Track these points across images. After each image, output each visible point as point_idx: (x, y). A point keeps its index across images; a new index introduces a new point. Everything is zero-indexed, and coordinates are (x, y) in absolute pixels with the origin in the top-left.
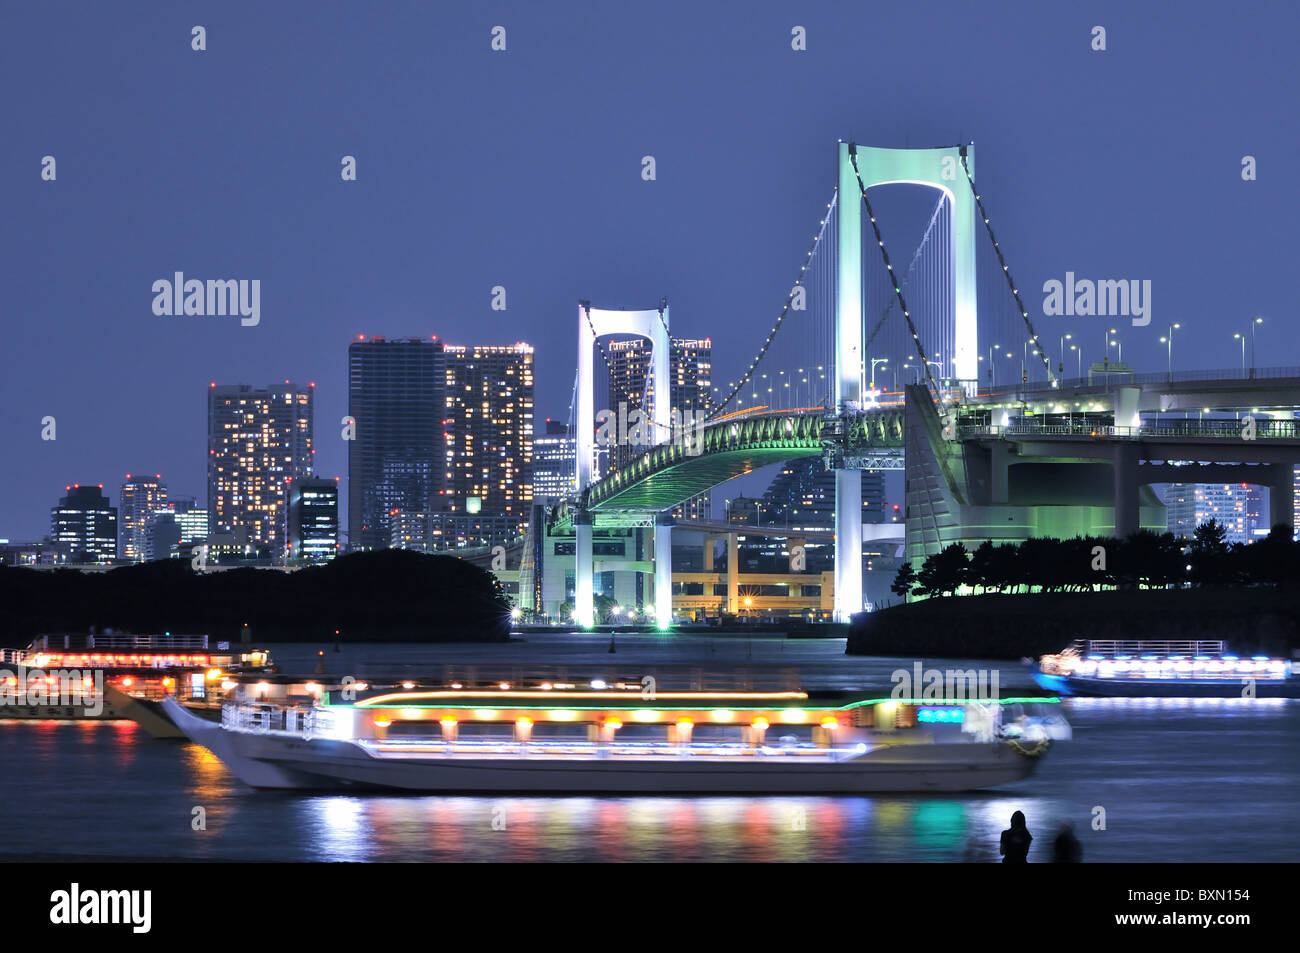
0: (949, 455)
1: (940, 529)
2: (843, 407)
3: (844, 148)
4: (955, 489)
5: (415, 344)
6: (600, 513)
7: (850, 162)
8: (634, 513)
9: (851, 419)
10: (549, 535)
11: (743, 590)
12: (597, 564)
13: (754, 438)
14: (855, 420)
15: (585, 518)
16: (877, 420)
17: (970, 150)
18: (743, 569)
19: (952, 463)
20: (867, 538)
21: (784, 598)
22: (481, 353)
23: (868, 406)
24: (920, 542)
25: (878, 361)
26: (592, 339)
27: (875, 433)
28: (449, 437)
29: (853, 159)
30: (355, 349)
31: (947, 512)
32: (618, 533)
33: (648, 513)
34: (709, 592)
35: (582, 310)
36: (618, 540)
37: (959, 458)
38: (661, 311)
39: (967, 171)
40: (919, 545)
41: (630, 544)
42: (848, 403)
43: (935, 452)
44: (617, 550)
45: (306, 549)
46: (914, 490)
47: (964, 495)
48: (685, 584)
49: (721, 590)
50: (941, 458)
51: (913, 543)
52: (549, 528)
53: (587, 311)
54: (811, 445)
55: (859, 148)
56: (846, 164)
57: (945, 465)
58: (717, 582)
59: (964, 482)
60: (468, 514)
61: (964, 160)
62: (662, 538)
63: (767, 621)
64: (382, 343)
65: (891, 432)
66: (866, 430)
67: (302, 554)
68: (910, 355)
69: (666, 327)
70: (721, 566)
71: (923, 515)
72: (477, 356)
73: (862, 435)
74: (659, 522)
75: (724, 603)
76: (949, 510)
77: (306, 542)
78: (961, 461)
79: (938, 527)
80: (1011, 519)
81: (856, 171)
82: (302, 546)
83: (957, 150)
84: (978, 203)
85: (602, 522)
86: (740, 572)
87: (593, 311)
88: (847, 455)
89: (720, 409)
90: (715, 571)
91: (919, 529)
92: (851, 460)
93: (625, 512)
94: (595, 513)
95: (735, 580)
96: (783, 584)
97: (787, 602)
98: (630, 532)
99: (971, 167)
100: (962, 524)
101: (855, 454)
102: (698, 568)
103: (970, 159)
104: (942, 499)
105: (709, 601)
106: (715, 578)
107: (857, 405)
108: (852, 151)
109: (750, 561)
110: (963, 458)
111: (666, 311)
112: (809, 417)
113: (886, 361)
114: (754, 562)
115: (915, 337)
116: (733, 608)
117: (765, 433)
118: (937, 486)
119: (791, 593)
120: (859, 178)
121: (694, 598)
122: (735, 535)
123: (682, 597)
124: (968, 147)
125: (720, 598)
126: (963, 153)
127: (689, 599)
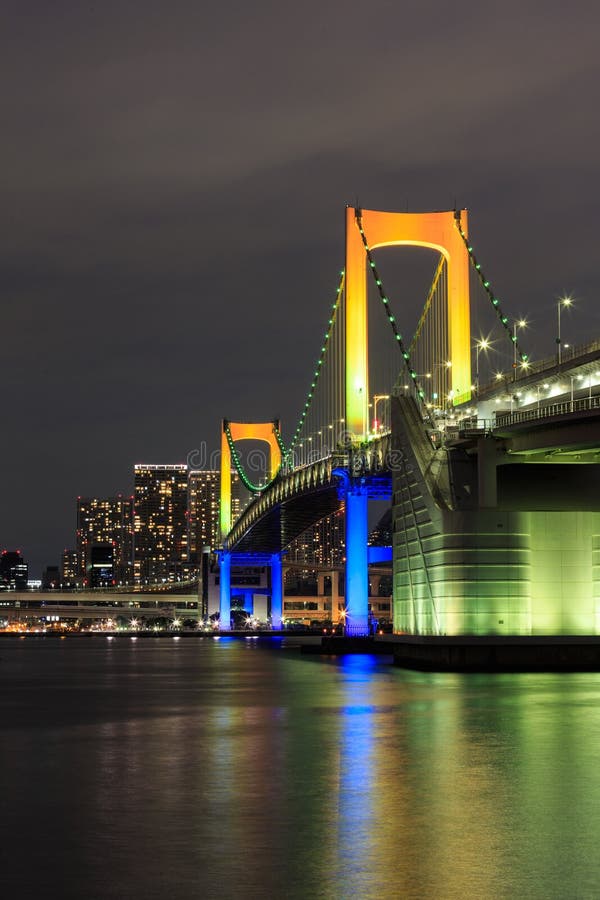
0: (433, 460)
1: (423, 540)
3: (351, 212)
4: (438, 496)
7: (356, 224)
9: (356, 450)
10: (212, 572)
11: (341, 607)
14: (361, 450)
16: (377, 448)
17: (464, 214)
18: (341, 593)
19: (435, 469)
23: (370, 439)
24: (405, 556)
25: (380, 398)
27: (375, 460)
29: (358, 220)
31: (429, 519)
37: (444, 464)
39: (460, 231)
43: (418, 458)
46: (399, 502)
47: (447, 501)
48: (307, 604)
50: (424, 464)
55: (363, 212)
56: (353, 227)
57: (428, 470)
58: (326, 601)
59: (448, 487)
61: (459, 222)
66: (369, 460)
71: (407, 527)
75: (330, 614)
76: (432, 518)
79: (420, 538)
80: (500, 526)
81: (361, 228)
84: (470, 254)
86: (339, 595)
90: (325, 595)
95: (336, 600)
99: (465, 227)
100: (445, 533)
103: (464, 221)
104: (425, 507)
106: (326, 598)
108: (358, 214)
116: (335, 618)
118: (420, 494)
120: (362, 235)
121: (312, 611)
122: (337, 573)
123: (305, 611)
124: (462, 212)
125: (327, 612)
126: (458, 216)
127: (309, 612)
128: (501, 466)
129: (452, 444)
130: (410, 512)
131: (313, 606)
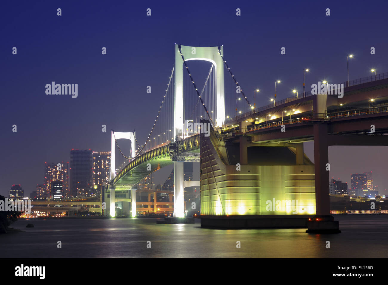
0: (219, 145)
1: (216, 177)
2: (177, 138)
3: (177, 46)
4: (223, 159)
5: (86, 151)
6: (117, 186)
7: (179, 51)
8: (126, 186)
9: (179, 142)
10: (106, 192)
11: (158, 206)
12: (116, 199)
13: (150, 157)
14: (181, 142)
15: (113, 188)
16: (189, 141)
17: (222, 47)
18: (158, 201)
19: (221, 149)
20: (186, 186)
21: (168, 208)
22: (102, 153)
23: (185, 137)
24: (207, 184)
25: (189, 121)
26: (115, 140)
27: (188, 146)
28: (94, 172)
29: (180, 50)
30: (72, 152)
31: (219, 169)
32: (124, 191)
33: (130, 186)
34: (149, 207)
35: (112, 132)
36: (124, 194)
37: (224, 147)
38: (133, 133)
40: (206, 185)
41: (127, 194)
42: (179, 136)
43: (213, 144)
44: (123, 196)
45: (55, 198)
47: (227, 161)
48: (143, 205)
49: (152, 206)
50: (216, 147)
51: (203, 185)
52: (106, 191)
53: (114, 132)
54: (167, 155)
55: (182, 46)
56: (178, 52)
57: (218, 149)
58: (151, 204)
59: (226, 156)
60: (94, 189)
61: (220, 51)
62: (134, 193)
63: (163, 215)
64: (78, 150)
65: (194, 144)
66: (185, 146)
67: (54, 199)
68: (201, 116)
69: (134, 136)
70: (152, 201)
71: (208, 172)
72: (100, 154)
73: (183, 148)
74: (132, 188)
75: (153, 210)
76: (220, 168)
77: (55, 196)
78: (225, 148)
79: (214, 176)
80: (249, 171)
81: (181, 53)
82: (54, 197)
83: (217, 47)
84: (225, 63)
85: (118, 189)
86: (157, 202)
87: (115, 133)
88: (178, 155)
89: (142, 150)
90: (151, 202)
91: (206, 178)
92: (179, 157)
93: (124, 186)
94: (115, 186)
95: (156, 204)
96: (168, 205)
97: (169, 209)
98: (127, 191)
99: (222, 53)
100: (227, 174)
101: (181, 155)
102: (147, 201)
103: (222, 50)
104: (217, 164)
105: (149, 209)
106: (151, 203)
107: (182, 137)
108: (180, 47)
109: (159, 199)
110: (225, 147)
111: (135, 133)
112: (166, 146)
113: (192, 121)
114: (161, 200)
115: (203, 104)
116: (155, 211)
117: (153, 155)
118: (214, 159)
119: (170, 207)
120: (182, 55)
121: (146, 208)
122: (156, 193)
123: (143, 208)
124: (221, 47)
125: (152, 208)
126: (219, 49)
127: (145, 208)
128: (249, 147)
129: (226, 139)
130: (210, 166)
131: (146, 206)
